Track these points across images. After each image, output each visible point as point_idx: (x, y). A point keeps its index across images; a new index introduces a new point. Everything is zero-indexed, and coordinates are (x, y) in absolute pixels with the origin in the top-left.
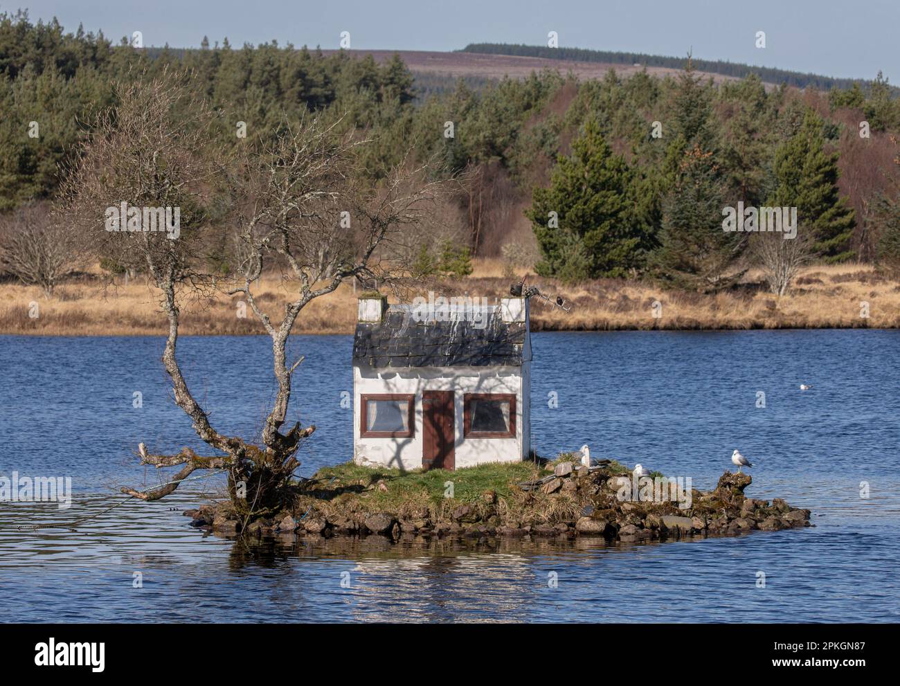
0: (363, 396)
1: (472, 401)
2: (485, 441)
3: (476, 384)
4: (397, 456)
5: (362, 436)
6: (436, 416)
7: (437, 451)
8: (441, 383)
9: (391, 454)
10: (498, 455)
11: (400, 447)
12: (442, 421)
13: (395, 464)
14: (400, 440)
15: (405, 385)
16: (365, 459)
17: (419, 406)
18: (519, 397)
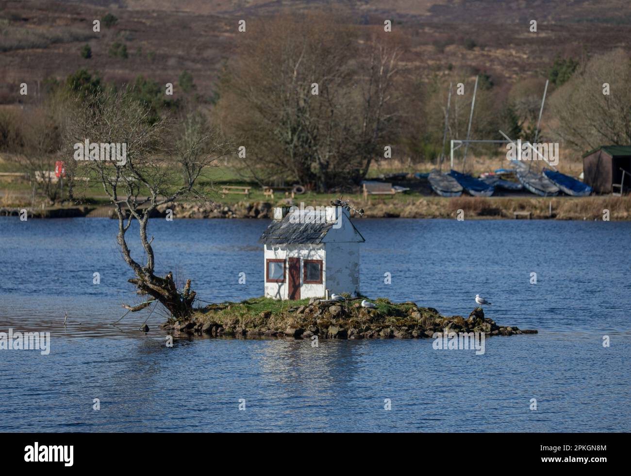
0: (267, 260)
1: (307, 262)
2: (310, 285)
3: (307, 254)
4: (279, 292)
5: (267, 282)
6: (293, 270)
7: (293, 289)
8: (294, 254)
9: (276, 291)
10: (315, 293)
11: (280, 287)
12: (295, 273)
13: (278, 296)
14: (280, 284)
15: (282, 254)
16: (268, 294)
17: (287, 266)
18: (324, 262)
